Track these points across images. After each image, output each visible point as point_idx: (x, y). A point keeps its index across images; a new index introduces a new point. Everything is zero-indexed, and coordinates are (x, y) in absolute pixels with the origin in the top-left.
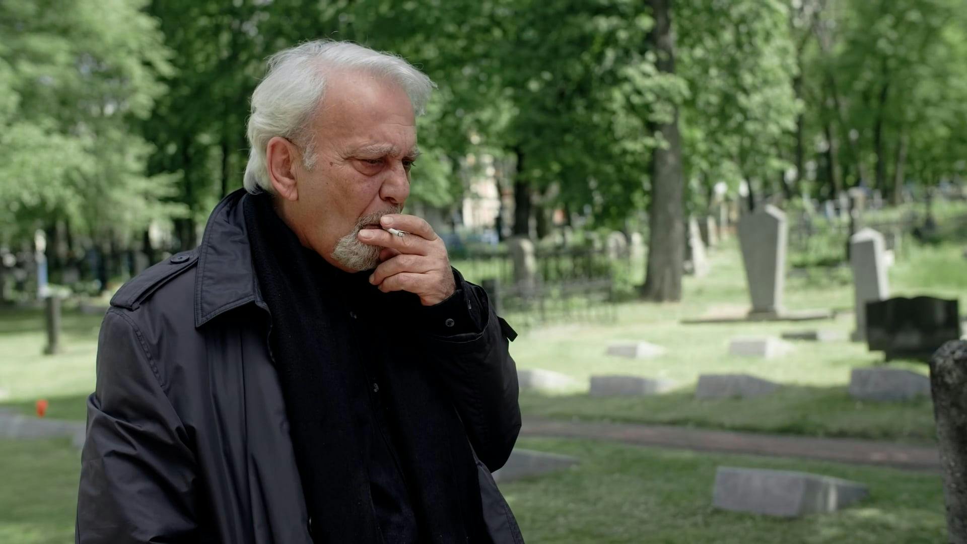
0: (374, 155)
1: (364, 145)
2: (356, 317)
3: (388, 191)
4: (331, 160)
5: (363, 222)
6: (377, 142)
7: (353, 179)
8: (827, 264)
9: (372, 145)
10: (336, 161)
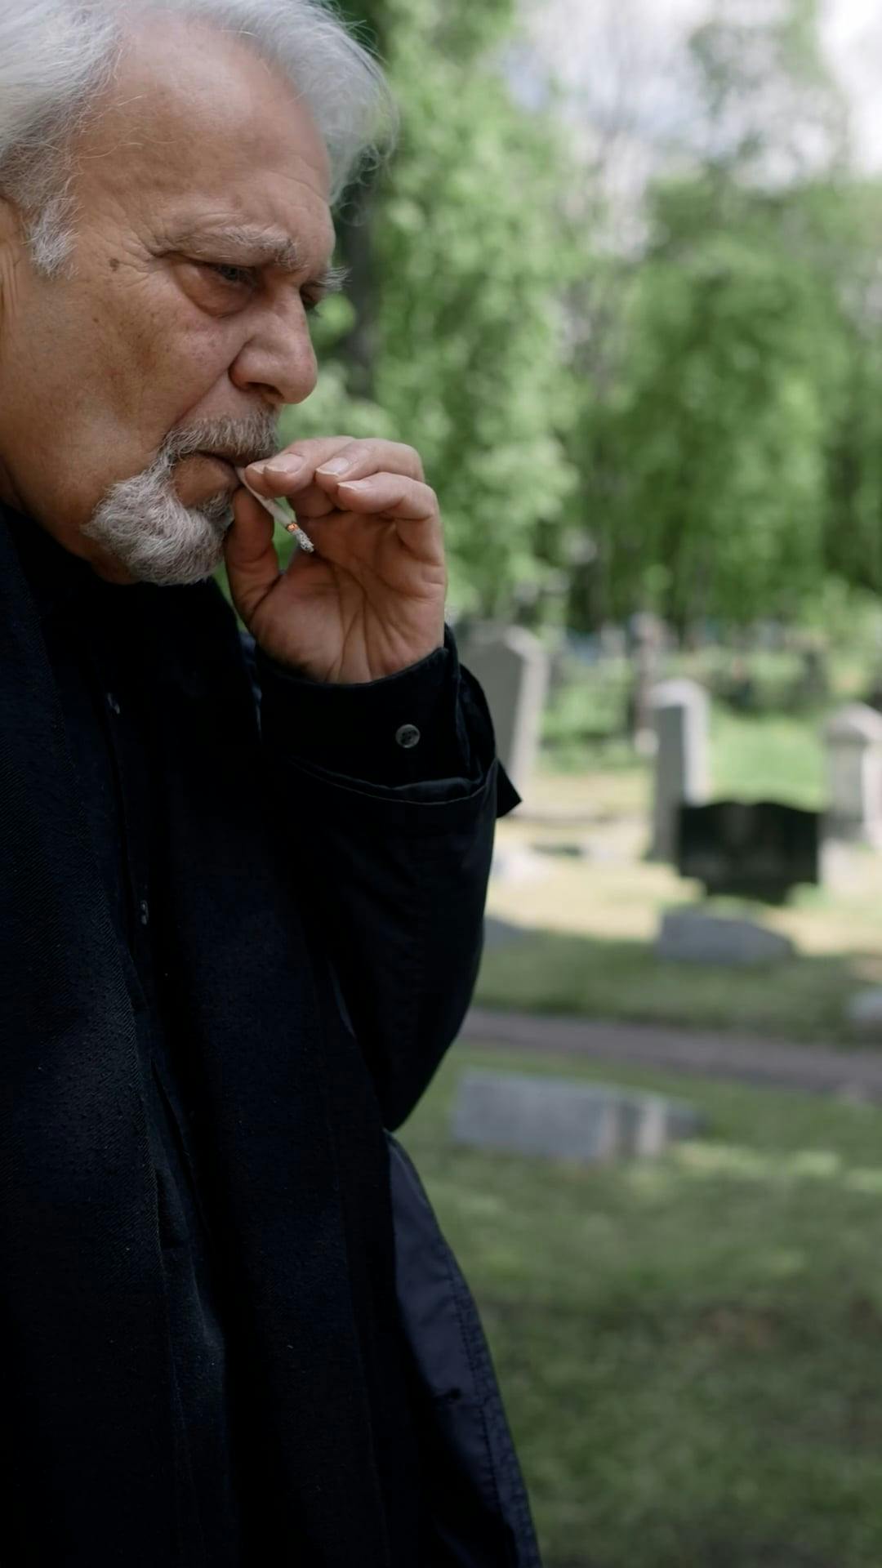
0: (241, 254)
1: (216, 223)
2: (118, 710)
3: (258, 364)
4: (115, 251)
5: (183, 445)
6: (251, 218)
7: (175, 314)
8: (594, 738)
9: (234, 223)
10: (128, 257)
